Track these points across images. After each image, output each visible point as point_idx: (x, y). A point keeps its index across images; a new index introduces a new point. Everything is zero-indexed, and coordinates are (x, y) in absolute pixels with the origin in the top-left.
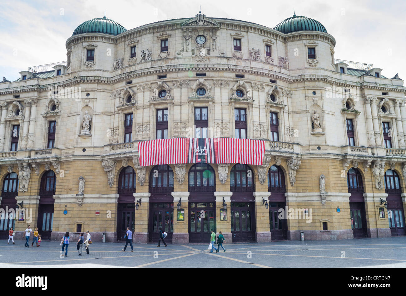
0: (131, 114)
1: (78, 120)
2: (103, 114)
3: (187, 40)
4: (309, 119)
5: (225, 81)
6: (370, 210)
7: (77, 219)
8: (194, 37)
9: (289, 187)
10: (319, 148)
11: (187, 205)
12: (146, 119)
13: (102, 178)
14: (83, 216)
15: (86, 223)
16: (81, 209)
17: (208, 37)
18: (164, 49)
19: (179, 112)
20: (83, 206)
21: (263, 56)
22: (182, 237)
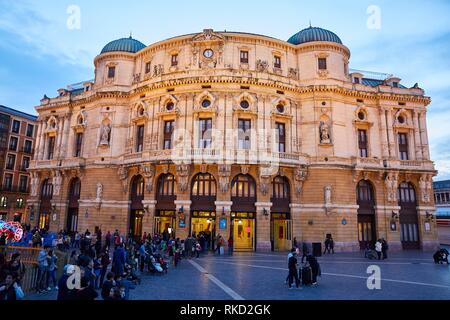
0: (143, 126)
1: (99, 131)
2: (121, 126)
3: (195, 54)
4: (317, 129)
6: (381, 223)
7: (95, 222)
8: (202, 51)
9: (294, 198)
10: (326, 159)
11: (189, 213)
12: (155, 131)
13: (117, 185)
16: (98, 213)
17: (215, 50)
18: (174, 64)
19: (184, 123)
20: (101, 210)
21: (271, 68)
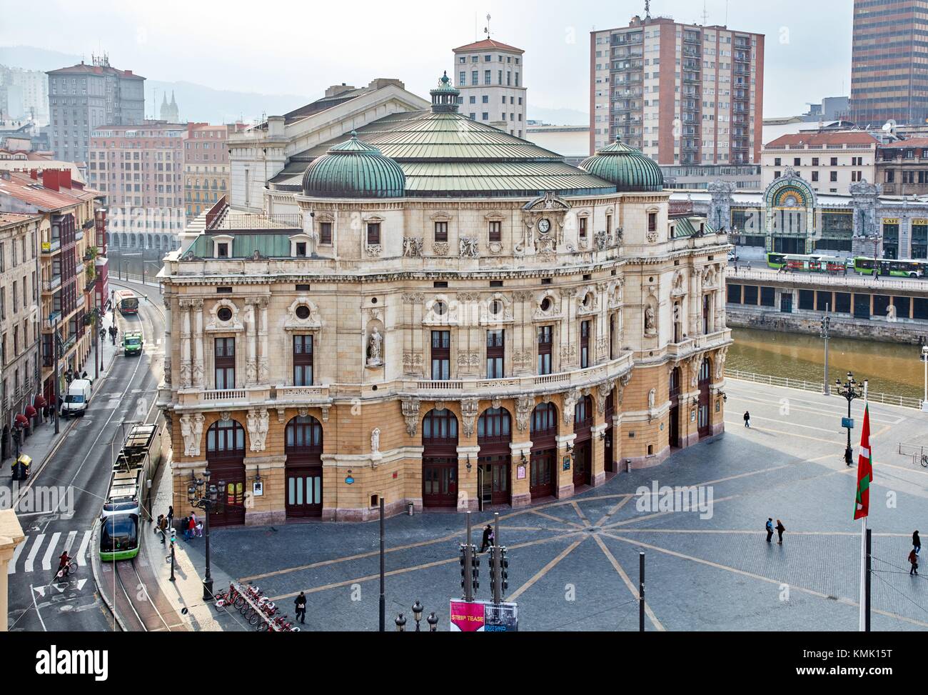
1: (364, 341)
2: (396, 328)
3: (529, 228)
5: (573, 288)
7: (371, 489)
9: (618, 409)
10: (651, 354)
11: (529, 457)
12: (473, 345)
13: (397, 424)
14: (379, 482)
15: (383, 492)
16: (375, 474)
17: (553, 222)
18: (495, 237)
19: (520, 335)
22: (523, 498)
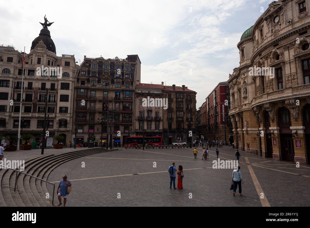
5: (290, 43)
7: (247, 141)
8: (273, 20)
13: (254, 119)
14: (249, 139)
15: (250, 143)
16: (248, 136)
20: (248, 134)
22: (276, 156)
